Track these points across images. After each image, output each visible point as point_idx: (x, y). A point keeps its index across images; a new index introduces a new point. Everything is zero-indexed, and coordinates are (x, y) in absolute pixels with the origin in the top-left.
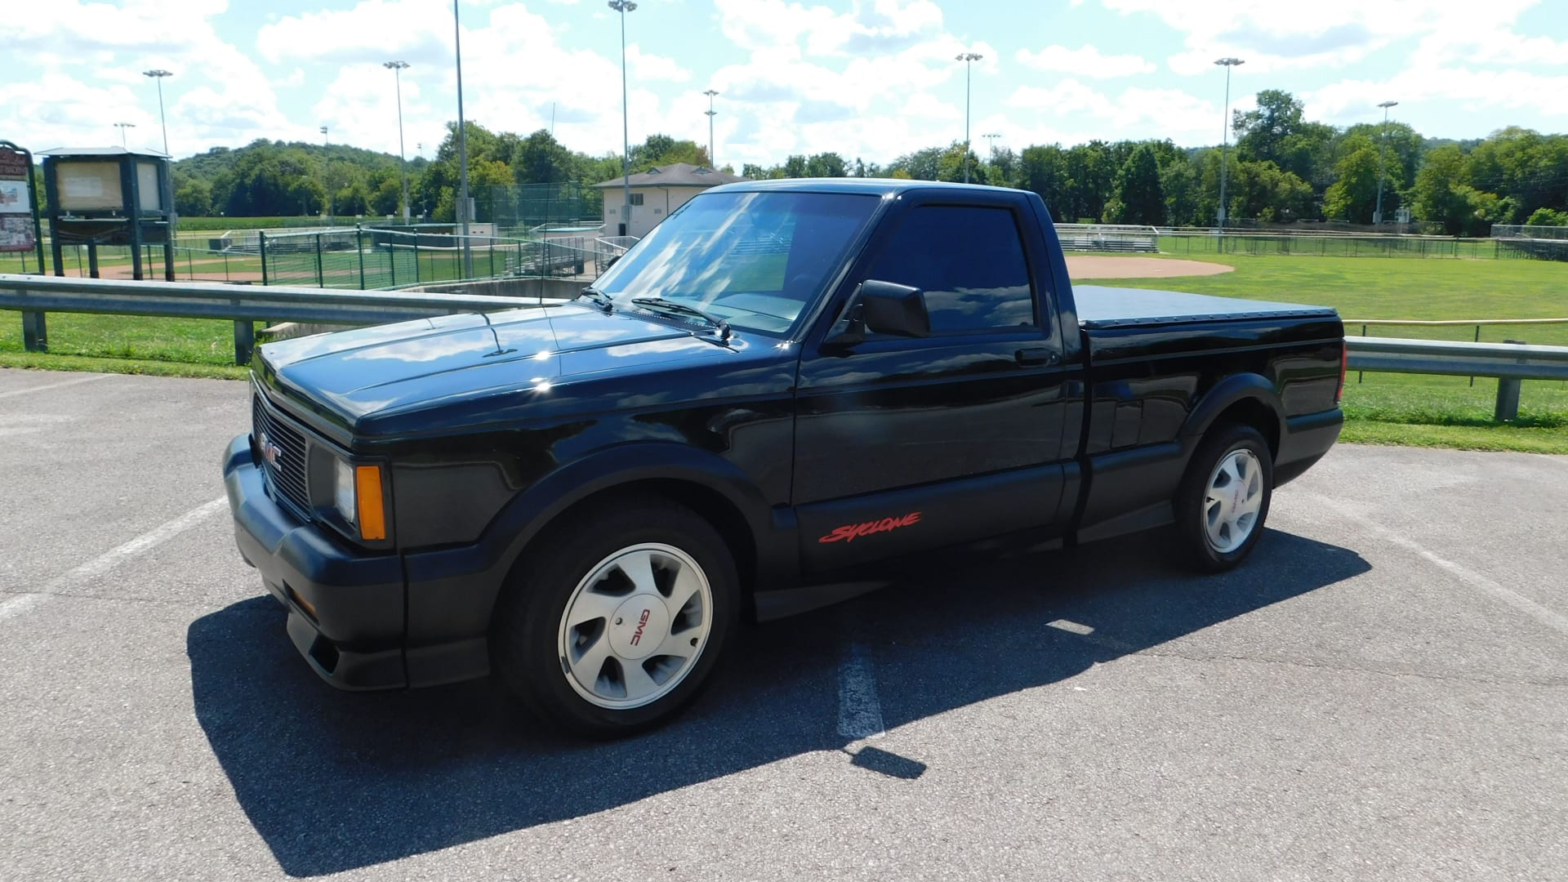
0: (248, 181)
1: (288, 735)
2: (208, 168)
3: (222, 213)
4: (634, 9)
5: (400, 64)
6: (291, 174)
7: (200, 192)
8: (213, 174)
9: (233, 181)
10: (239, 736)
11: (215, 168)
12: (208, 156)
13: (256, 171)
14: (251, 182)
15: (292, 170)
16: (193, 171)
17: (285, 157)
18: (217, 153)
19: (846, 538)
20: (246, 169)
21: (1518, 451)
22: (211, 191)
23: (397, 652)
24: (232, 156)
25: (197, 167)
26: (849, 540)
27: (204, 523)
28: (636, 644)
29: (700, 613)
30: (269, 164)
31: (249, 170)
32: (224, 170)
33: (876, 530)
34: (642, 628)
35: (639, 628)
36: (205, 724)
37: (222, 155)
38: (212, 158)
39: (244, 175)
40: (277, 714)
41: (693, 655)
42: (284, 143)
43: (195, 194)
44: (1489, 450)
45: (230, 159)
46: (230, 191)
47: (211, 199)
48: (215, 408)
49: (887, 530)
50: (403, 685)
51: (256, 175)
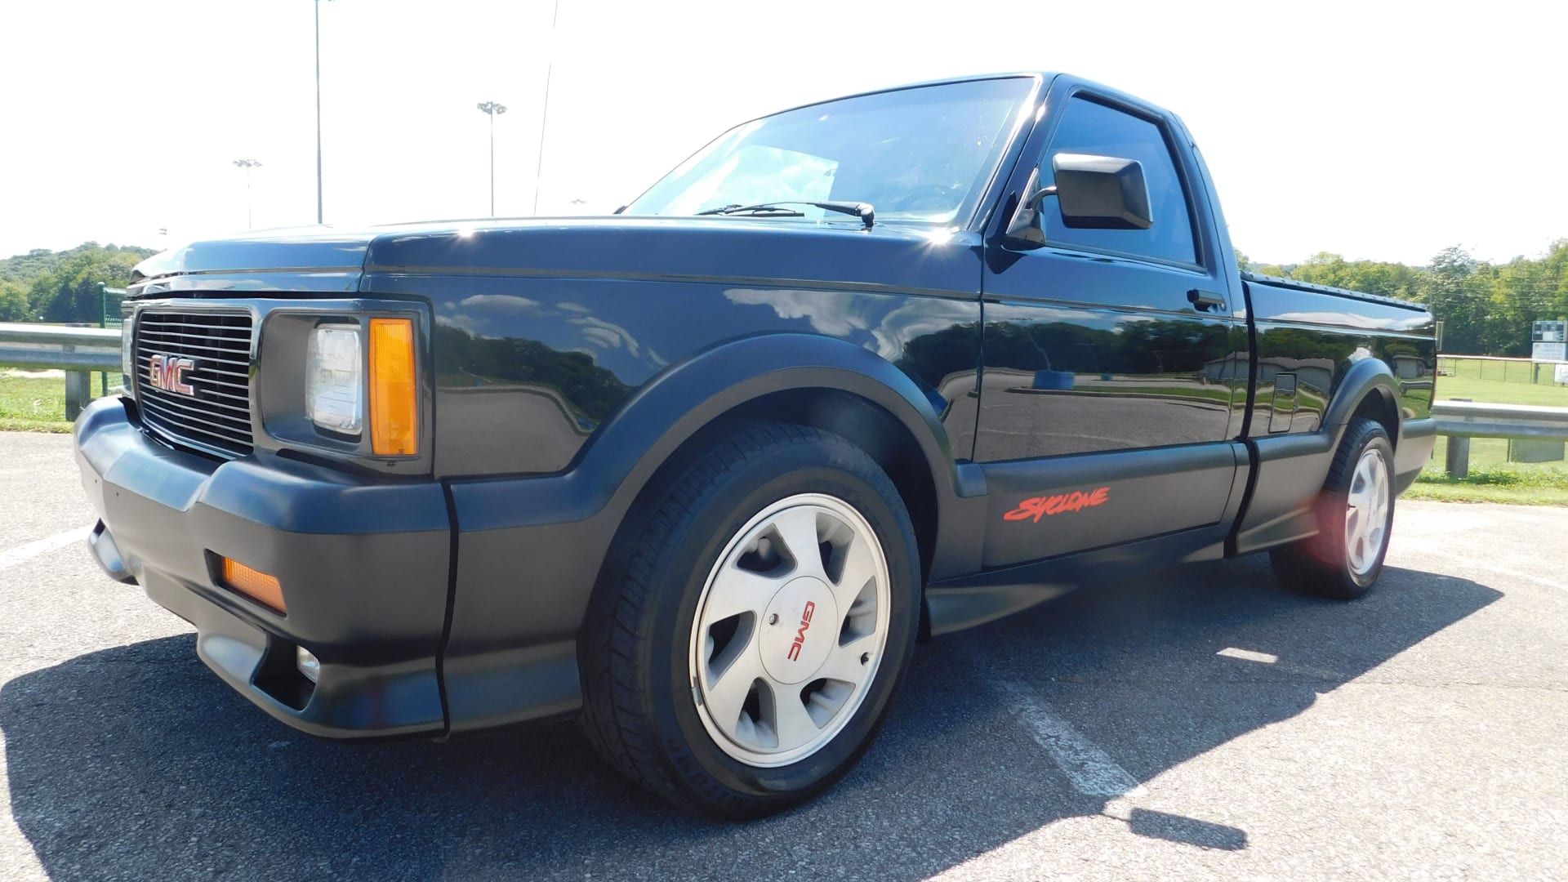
0: (73, 285)
1: (194, 839)
2: (28, 271)
3: (41, 318)
4: (503, 111)
5: (251, 162)
6: (122, 278)
7: (16, 295)
8: (32, 277)
9: (56, 284)
10: (100, 847)
11: (34, 271)
12: (28, 258)
13: (80, 278)
14: (76, 286)
15: (125, 275)
16: (8, 273)
17: (117, 260)
18: (38, 255)
19: (1033, 516)
20: (71, 271)
21: (1496, 502)
22: (29, 295)
23: (429, 663)
24: (56, 258)
25: (13, 270)
26: (1035, 521)
27: (27, 563)
28: (795, 660)
29: (874, 613)
30: (98, 267)
31: (75, 273)
32: (45, 273)
33: (1065, 508)
34: (804, 632)
35: (800, 631)
36: (30, 831)
37: (44, 258)
38: (31, 260)
39: (68, 280)
40: (170, 806)
41: (862, 678)
42: (116, 248)
43: (9, 298)
44: (1470, 502)
45: (53, 262)
46: (50, 296)
47: (29, 303)
48: (40, 455)
49: (1074, 510)
50: (441, 725)
51: (83, 279)
